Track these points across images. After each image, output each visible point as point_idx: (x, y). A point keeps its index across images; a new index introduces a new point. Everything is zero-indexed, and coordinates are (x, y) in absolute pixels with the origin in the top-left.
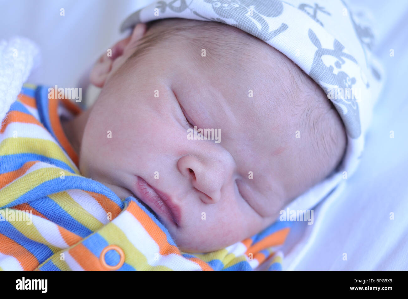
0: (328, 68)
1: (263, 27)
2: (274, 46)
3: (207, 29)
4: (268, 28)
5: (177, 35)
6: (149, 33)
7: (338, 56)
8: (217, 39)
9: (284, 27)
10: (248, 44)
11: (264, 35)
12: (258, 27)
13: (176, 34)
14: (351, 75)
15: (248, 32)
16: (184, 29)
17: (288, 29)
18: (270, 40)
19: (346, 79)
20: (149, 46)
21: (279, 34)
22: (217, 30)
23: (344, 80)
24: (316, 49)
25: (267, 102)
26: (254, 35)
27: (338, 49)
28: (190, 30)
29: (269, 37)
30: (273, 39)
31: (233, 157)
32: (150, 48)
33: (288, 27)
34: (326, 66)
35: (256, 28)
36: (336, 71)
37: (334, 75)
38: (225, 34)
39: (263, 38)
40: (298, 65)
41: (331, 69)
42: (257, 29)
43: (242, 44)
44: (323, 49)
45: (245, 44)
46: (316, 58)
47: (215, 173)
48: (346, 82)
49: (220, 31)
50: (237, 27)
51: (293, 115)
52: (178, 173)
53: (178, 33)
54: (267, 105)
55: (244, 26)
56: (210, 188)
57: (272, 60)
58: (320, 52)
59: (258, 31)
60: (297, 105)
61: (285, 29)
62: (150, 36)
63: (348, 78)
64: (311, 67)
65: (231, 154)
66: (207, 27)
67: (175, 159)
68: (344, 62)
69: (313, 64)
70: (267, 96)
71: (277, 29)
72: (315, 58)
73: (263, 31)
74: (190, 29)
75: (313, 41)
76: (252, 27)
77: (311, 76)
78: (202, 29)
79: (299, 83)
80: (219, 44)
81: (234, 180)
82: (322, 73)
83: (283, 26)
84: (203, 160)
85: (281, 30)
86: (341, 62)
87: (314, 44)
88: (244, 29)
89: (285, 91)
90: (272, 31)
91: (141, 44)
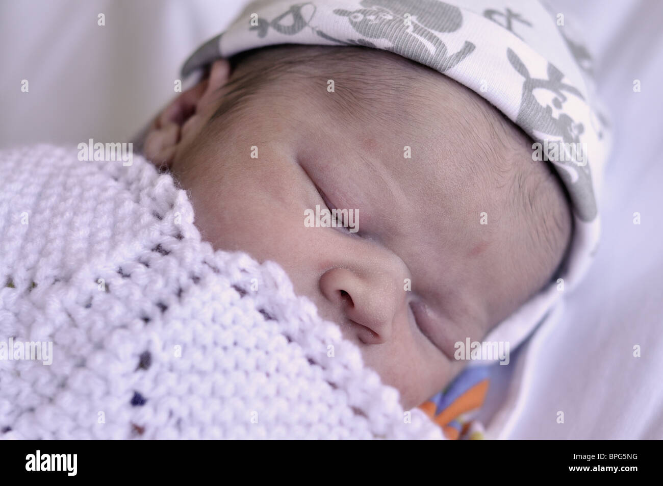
0: (544, 109)
1: (437, 49)
2: (457, 79)
3: (341, 59)
4: (446, 50)
5: (291, 72)
6: (238, 74)
7: (555, 90)
8: (363, 74)
9: (469, 48)
10: (414, 79)
11: (441, 62)
12: (428, 49)
13: (289, 70)
14: (577, 119)
15: (413, 58)
16: (301, 62)
17: (476, 51)
18: (450, 69)
19: (570, 125)
20: (245, 94)
21: (464, 58)
22: (360, 59)
23: (568, 128)
24: (522, 79)
25: (456, 169)
26: (423, 62)
27: (555, 79)
28: (311, 63)
29: (449, 64)
30: (456, 67)
31: (406, 264)
32: (247, 97)
33: (475, 47)
34: (541, 107)
35: (427, 50)
36: (556, 114)
37: (554, 120)
38: (374, 65)
39: (439, 66)
40: (498, 107)
41: (549, 110)
42: (428, 52)
43: (405, 78)
44: (533, 80)
45: (410, 78)
46: (525, 94)
47: (384, 293)
48: (571, 130)
49: (363, 60)
50: (394, 51)
51: (498, 187)
52: (322, 297)
53: (292, 69)
54: (458, 175)
55: (407, 49)
56: (378, 318)
57: (457, 101)
58: (530, 85)
59: (430, 56)
60: (502, 171)
61: (471, 50)
62: (242, 78)
63: (573, 125)
64: (518, 109)
65: (403, 260)
66: (339, 55)
67: (314, 276)
68: (565, 99)
69: (522, 104)
70: (455, 160)
71: (459, 51)
72: (523, 94)
73: (439, 55)
74: (311, 60)
75: (516, 68)
76: (419, 50)
77: (519, 123)
78: (333, 59)
79: (502, 134)
80: (366, 81)
81: (407, 304)
82: (537, 118)
83: (468, 46)
84: (361, 274)
85: (466, 52)
86: (560, 99)
87: (519, 71)
88: (406, 55)
89: (483, 150)
90: (452, 54)
91: (230, 93)
